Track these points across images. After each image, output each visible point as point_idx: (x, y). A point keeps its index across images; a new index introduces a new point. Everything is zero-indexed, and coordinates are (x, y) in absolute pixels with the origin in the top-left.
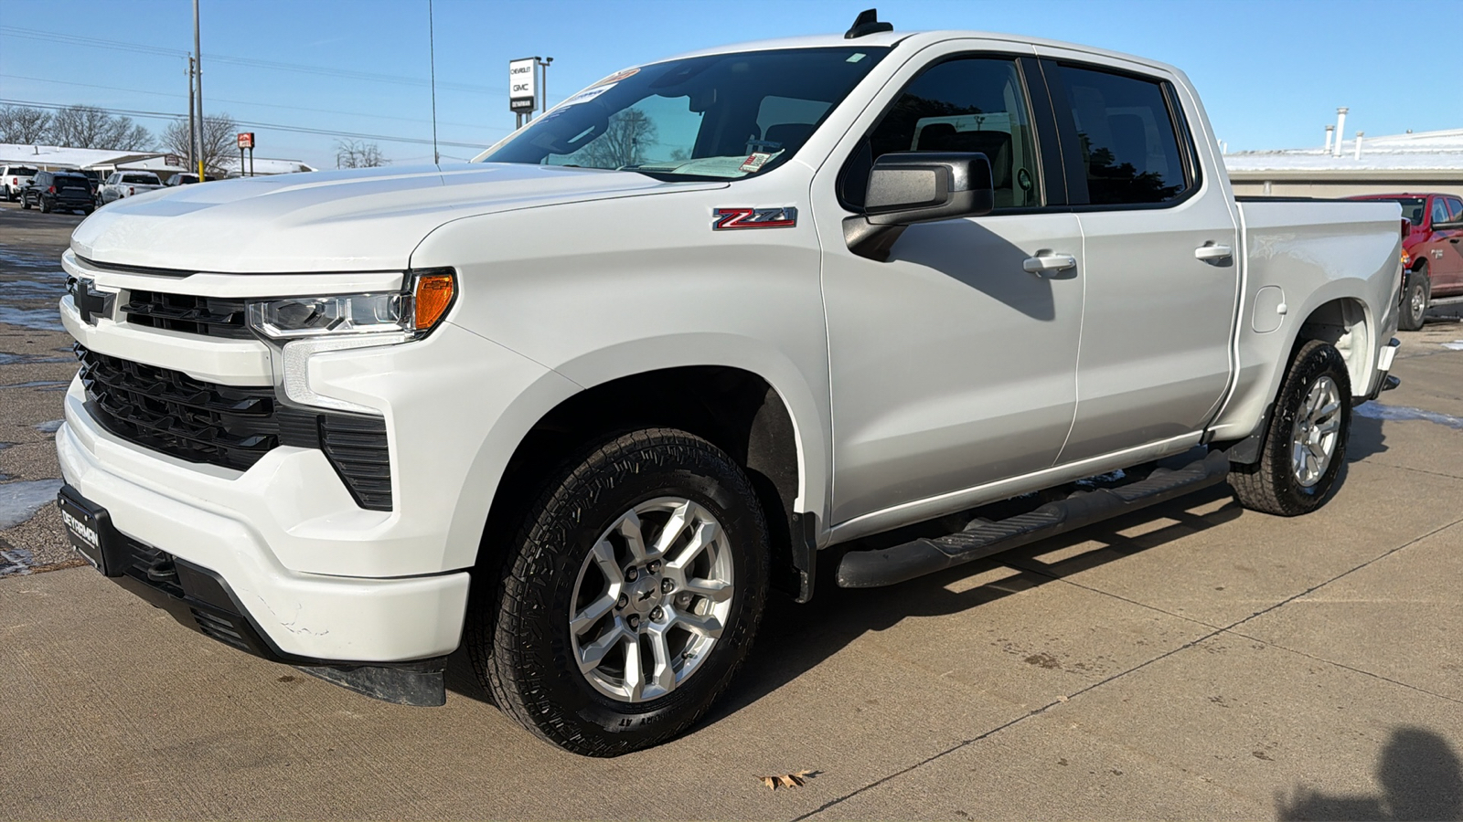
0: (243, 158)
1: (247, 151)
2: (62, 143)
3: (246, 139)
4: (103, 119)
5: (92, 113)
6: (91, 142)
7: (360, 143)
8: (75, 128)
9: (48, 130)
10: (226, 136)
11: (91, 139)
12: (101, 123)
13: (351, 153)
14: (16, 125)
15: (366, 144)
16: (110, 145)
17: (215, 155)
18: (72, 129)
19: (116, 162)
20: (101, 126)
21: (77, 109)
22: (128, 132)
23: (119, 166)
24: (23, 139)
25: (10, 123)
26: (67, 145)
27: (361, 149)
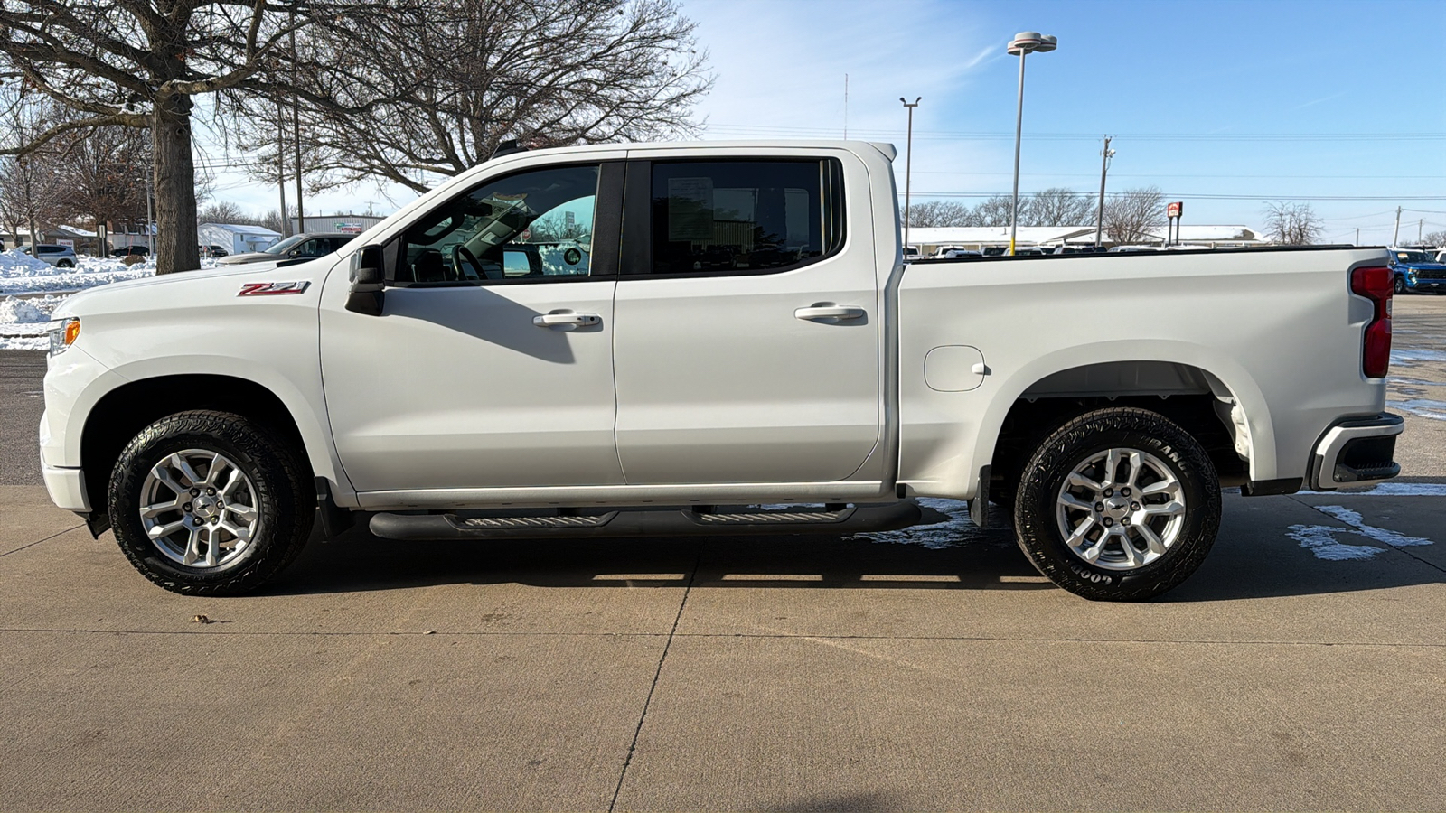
0: (1171, 225)
1: (1175, 220)
2: (1035, 223)
3: (1175, 208)
4: (1072, 199)
5: (1062, 195)
6: (1059, 220)
7: (1291, 204)
8: (1047, 208)
9: (1025, 213)
10: (1154, 207)
11: (1059, 217)
12: (1069, 203)
13: (1281, 215)
14: (1001, 211)
15: (1297, 205)
16: (1074, 222)
17: (1141, 225)
18: (1044, 210)
19: (1065, 237)
20: (1069, 205)
21: (1051, 194)
22: (1091, 209)
23: (1067, 241)
24: (1004, 222)
25: (996, 209)
26: (1039, 224)
27: (1291, 210)
